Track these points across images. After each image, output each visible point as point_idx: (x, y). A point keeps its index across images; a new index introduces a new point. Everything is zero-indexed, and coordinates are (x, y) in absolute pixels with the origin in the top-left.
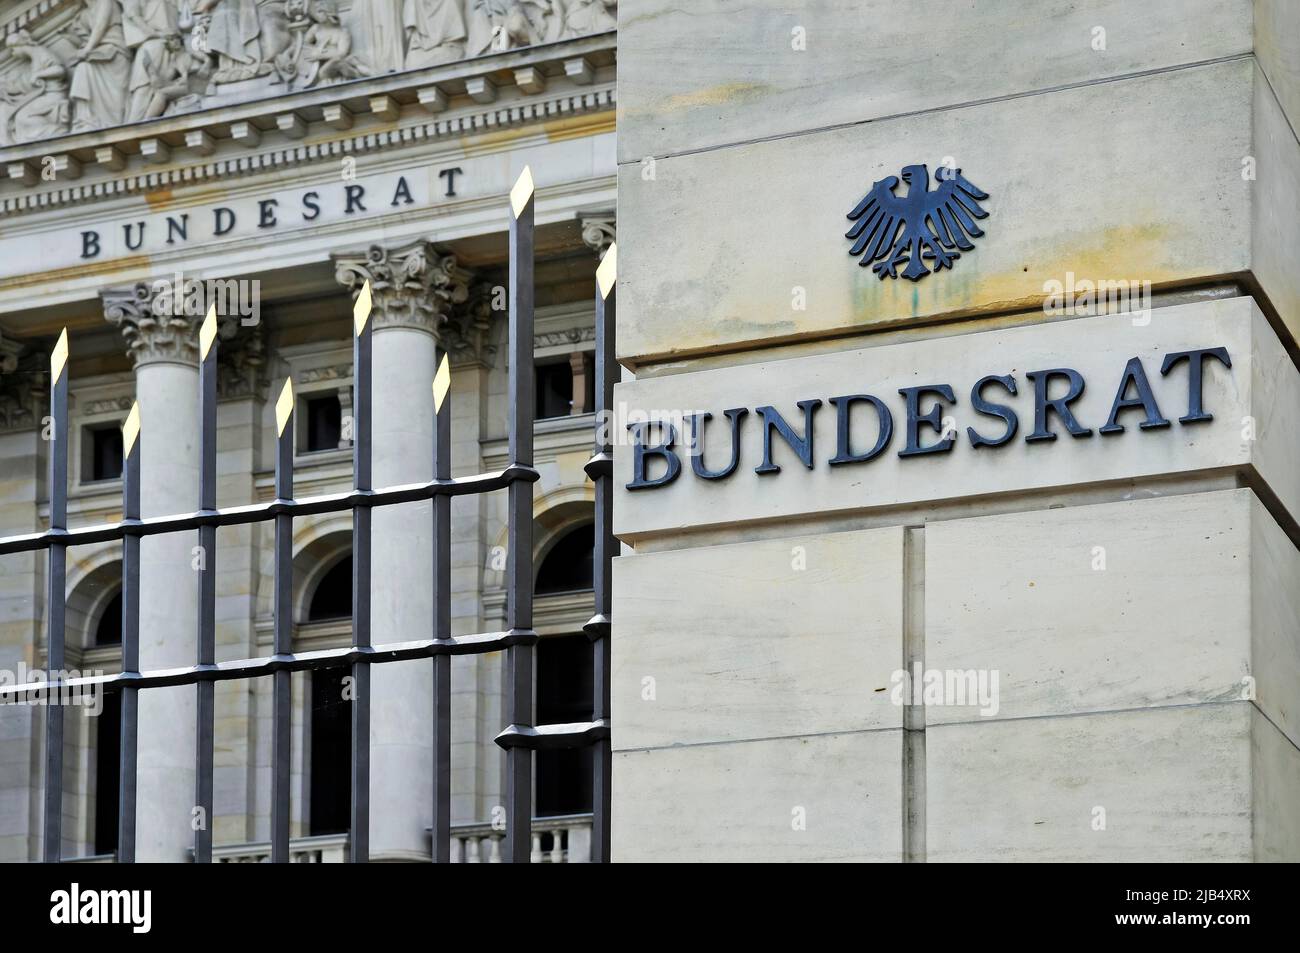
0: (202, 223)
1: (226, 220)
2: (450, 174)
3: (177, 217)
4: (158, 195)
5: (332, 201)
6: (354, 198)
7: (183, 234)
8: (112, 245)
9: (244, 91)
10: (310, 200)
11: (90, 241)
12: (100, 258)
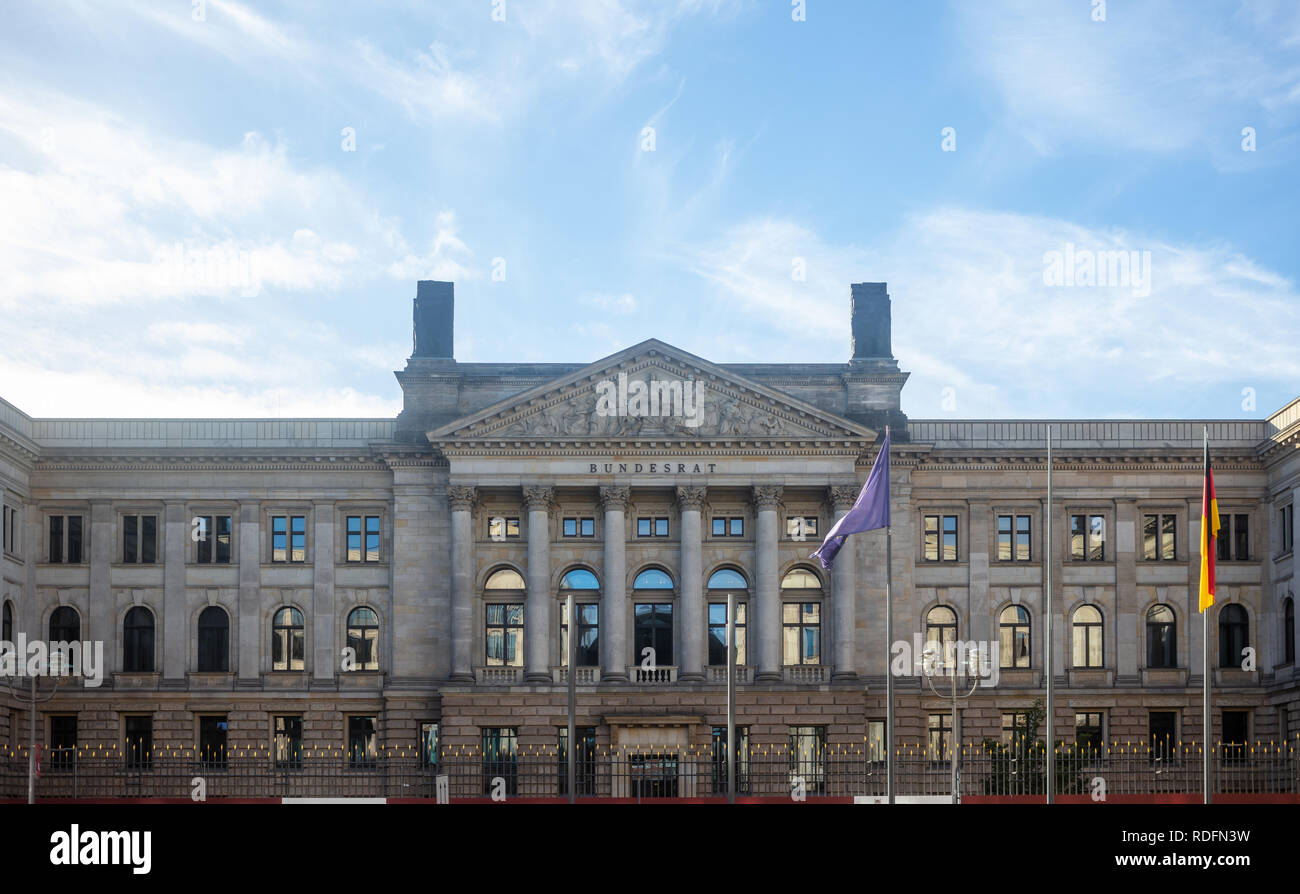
0: (631, 468)
1: (639, 468)
2: (712, 466)
3: (623, 464)
4: (618, 457)
5: (674, 468)
6: (681, 468)
7: (625, 470)
8: (600, 469)
9: (653, 431)
10: (667, 467)
11: (593, 468)
12: (597, 473)
